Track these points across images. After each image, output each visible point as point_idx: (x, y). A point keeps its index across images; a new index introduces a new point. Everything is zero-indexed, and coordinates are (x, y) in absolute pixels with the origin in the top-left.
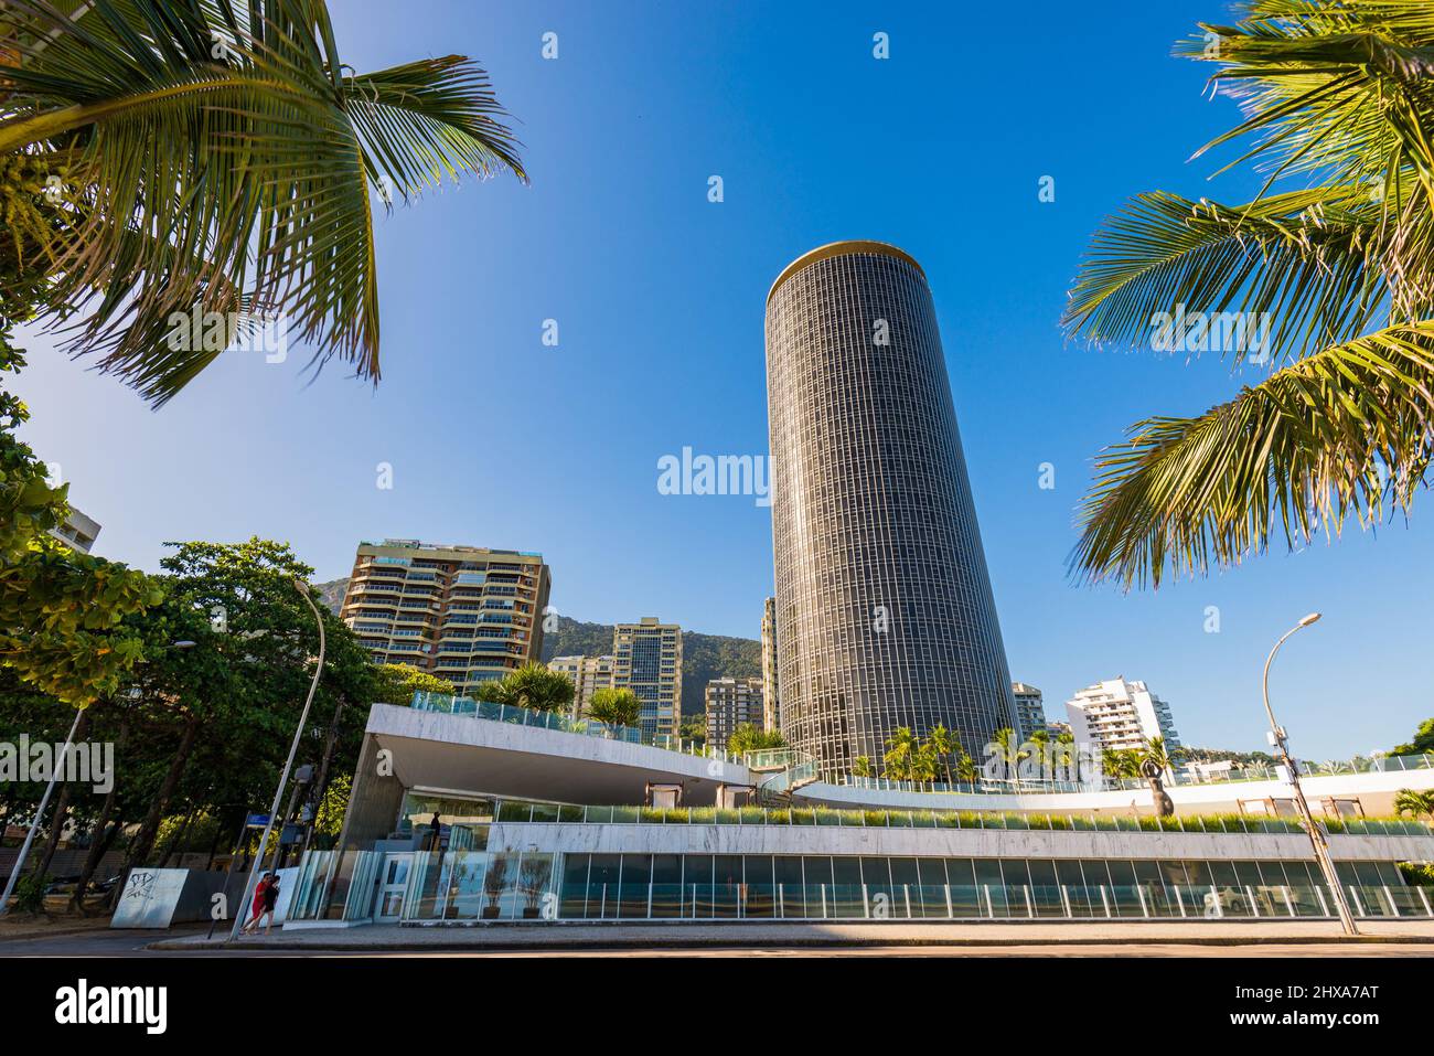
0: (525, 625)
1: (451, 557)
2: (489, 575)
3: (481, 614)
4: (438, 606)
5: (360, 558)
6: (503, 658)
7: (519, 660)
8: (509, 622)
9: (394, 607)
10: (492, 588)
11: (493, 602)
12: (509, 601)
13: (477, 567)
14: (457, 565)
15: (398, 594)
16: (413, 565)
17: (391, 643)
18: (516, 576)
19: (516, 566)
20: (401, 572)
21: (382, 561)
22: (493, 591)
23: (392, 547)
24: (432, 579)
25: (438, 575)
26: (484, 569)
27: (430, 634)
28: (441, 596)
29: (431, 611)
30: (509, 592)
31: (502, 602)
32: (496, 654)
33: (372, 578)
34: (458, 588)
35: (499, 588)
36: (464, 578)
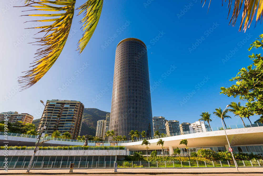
0: (76, 114)
1: (63, 102)
2: (70, 105)
3: (68, 112)
4: (61, 111)
5: (47, 103)
6: (71, 120)
7: (75, 121)
8: (73, 114)
9: (52, 112)
10: (70, 107)
11: (70, 110)
12: (73, 110)
13: (68, 104)
14: (65, 103)
15: (53, 109)
16: (56, 104)
17: (51, 118)
18: (75, 105)
19: (75, 103)
20: (54, 105)
21: (51, 103)
23: (53, 101)
24: (59, 106)
25: (61, 106)
27: (59, 116)
28: (61, 109)
29: (59, 112)
30: (73, 108)
31: (72, 110)
32: (70, 120)
33: (49, 106)
34: (64, 108)
35: (71, 108)
36: (65, 106)
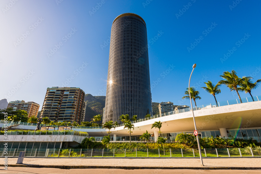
0: (76, 101)
1: (63, 89)
2: (70, 92)
3: (68, 99)
4: (61, 98)
5: (47, 90)
6: (72, 107)
7: (75, 107)
8: (73, 100)
9: (53, 99)
10: (70, 94)
11: (70, 97)
12: (73, 97)
13: (68, 91)
14: (64, 90)
15: (53, 97)
16: (56, 91)
17: (52, 105)
18: (75, 92)
19: (75, 90)
20: (54, 92)
21: (51, 91)
22: (70, 95)
23: (53, 88)
24: (59, 94)
25: (61, 93)
26: (69, 91)
27: (59, 103)
28: (62, 97)
29: (60, 99)
30: (73, 95)
31: (71, 97)
32: (70, 106)
33: (49, 94)
34: (64, 95)
35: (71, 94)
36: (65, 93)
